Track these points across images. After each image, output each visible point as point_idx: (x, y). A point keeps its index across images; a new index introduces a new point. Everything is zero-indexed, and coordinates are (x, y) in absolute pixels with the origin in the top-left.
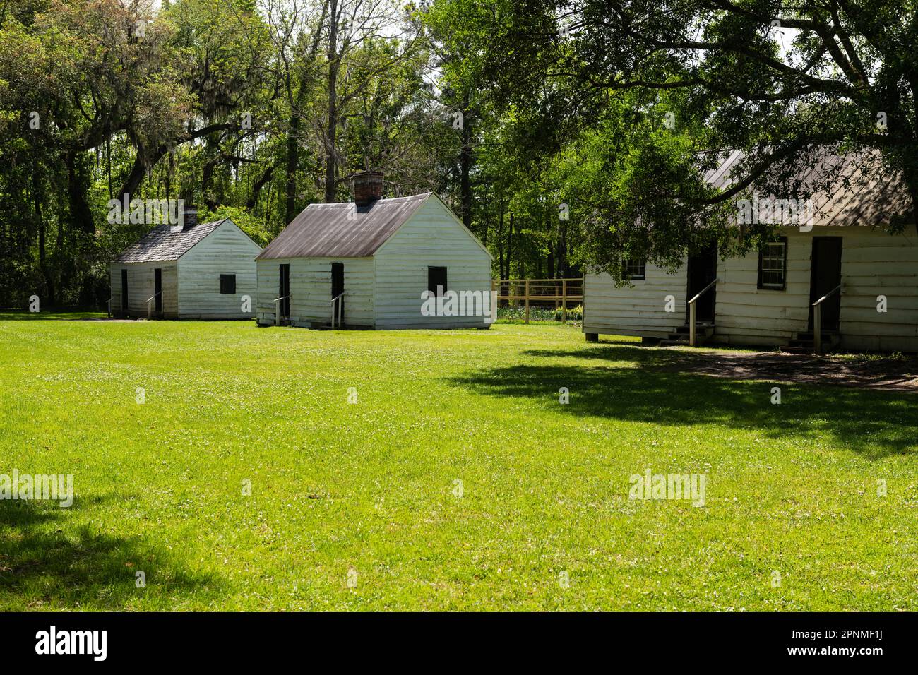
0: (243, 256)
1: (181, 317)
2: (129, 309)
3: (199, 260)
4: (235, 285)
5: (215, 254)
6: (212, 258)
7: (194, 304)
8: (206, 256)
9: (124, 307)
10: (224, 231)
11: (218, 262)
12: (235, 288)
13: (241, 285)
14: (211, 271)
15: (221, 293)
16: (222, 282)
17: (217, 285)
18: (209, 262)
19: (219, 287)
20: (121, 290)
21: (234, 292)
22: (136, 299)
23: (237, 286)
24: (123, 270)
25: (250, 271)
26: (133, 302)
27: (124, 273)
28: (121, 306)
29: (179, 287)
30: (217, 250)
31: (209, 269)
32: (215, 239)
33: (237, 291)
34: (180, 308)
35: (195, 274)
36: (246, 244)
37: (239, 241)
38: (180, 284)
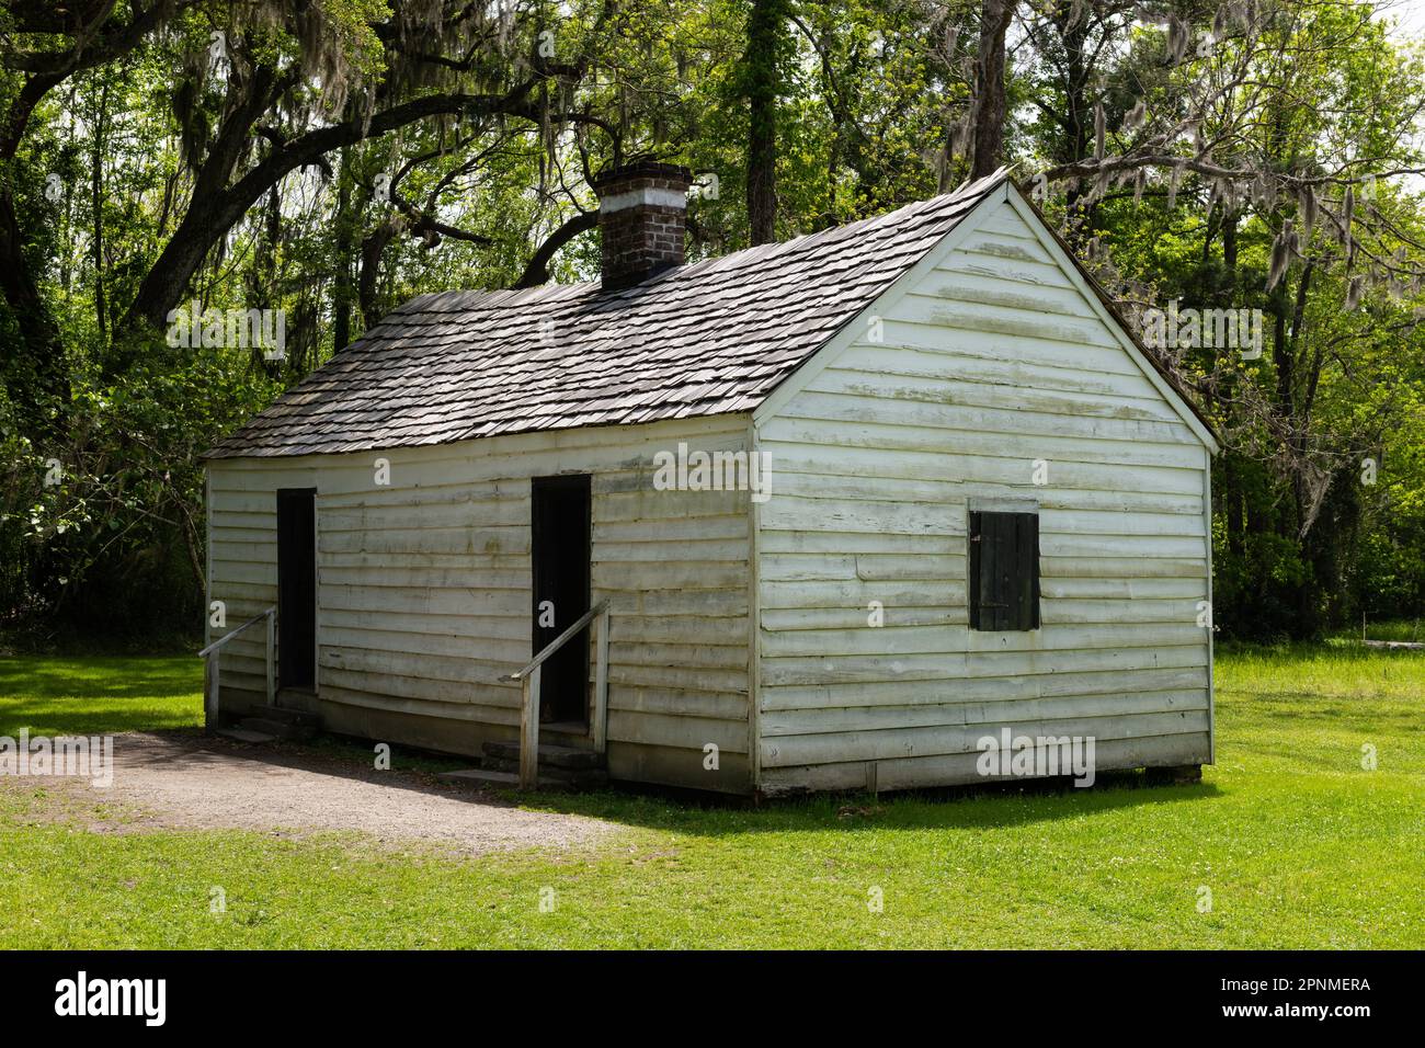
0: (1074, 411)
1: (769, 786)
2: (324, 694)
3: (865, 420)
4: (1035, 572)
5: (941, 386)
6: (930, 411)
7: (838, 698)
8: (900, 396)
9: (284, 682)
10: (987, 250)
11: (958, 440)
12: (1036, 594)
13: (1063, 576)
14: (925, 490)
15: (975, 623)
16: (976, 552)
17: (948, 578)
18: (914, 437)
19: (961, 592)
20: (274, 594)
21: (1033, 622)
22: (373, 641)
23: (1045, 586)
24: (285, 497)
25: (1103, 498)
26: (350, 659)
27: (296, 512)
28: (271, 671)
29: (764, 590)
30: (954, 365)
31: (910, 477)
32: (946, 296)
33: (1046, 610)
34: (766, 724)
35: (845, 509)
36: (1081, 341)
37: (1051, 320)
38: (766, 570)
